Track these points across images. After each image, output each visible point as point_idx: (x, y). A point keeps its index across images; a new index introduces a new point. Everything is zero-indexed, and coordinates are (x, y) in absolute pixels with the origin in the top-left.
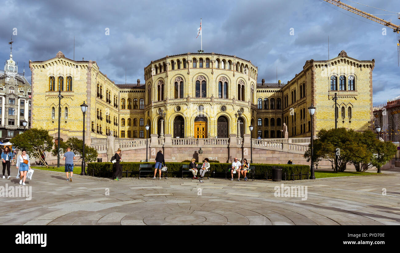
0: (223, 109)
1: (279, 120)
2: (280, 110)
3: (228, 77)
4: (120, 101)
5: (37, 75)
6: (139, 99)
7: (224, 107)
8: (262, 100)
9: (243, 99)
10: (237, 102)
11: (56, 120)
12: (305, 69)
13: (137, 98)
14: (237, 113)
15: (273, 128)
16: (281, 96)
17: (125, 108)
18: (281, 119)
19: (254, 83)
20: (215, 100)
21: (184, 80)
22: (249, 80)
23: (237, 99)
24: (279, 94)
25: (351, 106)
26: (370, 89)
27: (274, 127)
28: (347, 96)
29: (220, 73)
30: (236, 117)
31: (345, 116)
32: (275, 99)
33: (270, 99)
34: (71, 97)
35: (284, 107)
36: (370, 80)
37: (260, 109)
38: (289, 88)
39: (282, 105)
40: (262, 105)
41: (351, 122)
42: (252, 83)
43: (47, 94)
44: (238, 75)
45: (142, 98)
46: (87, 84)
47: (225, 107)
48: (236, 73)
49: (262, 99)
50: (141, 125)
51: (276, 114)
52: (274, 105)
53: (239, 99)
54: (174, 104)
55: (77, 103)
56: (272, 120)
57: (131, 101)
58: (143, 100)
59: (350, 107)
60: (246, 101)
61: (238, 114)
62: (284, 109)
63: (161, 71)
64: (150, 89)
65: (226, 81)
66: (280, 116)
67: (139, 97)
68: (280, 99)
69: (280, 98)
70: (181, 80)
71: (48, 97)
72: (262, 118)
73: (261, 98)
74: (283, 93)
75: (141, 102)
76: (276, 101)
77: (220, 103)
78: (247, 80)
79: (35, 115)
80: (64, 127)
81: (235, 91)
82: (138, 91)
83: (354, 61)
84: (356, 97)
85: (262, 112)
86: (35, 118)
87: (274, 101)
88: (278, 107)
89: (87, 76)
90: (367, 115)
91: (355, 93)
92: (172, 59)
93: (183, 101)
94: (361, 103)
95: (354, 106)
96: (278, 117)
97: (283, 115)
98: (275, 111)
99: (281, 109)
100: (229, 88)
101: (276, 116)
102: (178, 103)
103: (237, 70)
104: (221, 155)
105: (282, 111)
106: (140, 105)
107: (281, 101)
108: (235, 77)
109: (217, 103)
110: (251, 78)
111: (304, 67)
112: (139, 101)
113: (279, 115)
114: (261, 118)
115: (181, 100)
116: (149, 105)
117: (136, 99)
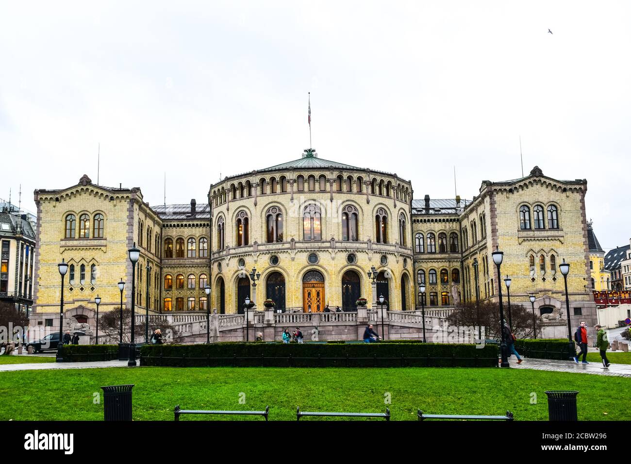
0: (351, 258)
1: (456, 272)
2: (456, 255)
3: (359, 205)
4: (163, 243)
5: (47, 212)
6: (199, 238)
7: (352, 256)
8: (423, 236)
9: (385, 241)
10: (374, 246)
11: (75, 286)
12: (482, 194)
13: (194, 237)
14: (371, 271)
15: (445, 287)
16: (458, 228)
17: (171, 256)
18: (460, 270)
19: (404, 210)
20: (338, 245)
21: (284, 211)
22: (395, 206)
23: (375, 240)
24: (454, 226)
25: (555, 254)
26: (582, 226)
27: (449, 286)
28: (546, 239)
29: (345, 199)
30: (370, 276)
31: (546, 269)
32: (447, 234)
33: (438, 233)
34: (102, 247)
35: (464, 250)
36: (581, 212)
37: (420, 253)
38: (468, 218)
39: (459, 244)
40: (424, 245)
41: (556, 279)
42: (402, 211)
43: (63, 243)
44: (375, 200)
45: (204, 238)
46: (128, 227)
47: (354, 255)
48: (371, 198)
49: (424, 234)
50: (201, 286)
51: (450, 262)
52: (446, 245)
53: (378, 240)
54: (268, 252)
55: (111, 257)
56: (444, 272)
57: (184, 243)
58: (205, 240)
59: (553, 255)
60: (391, 243)
61: (372, 273)
62: (464, 252)
63: (242, 196)
64: (221, 224)
65: (355, 212)
66: (457, 265)
67: (197, 236)
68: (456, 234)
69: (456, 232)
70: (278, 212)
71: (64, 249)
72: (425, 270)
73: (422, 232)
74: (460, 223)
75: (201, 244)
76: (448, 239)
77: (346, 250)
78: (391, 206)
79: (43, 278)
80: (89, 298)
81: (371, 228)
82: (197, 225)
83: (555, 183)
84: (561, 239)
85: (423, 259)
86: (41, 282)
87: (446, 238)
88: (454, 249)
89: (127, 213)
90: (581, 267)
91: (560, 233)
92: (263, 176)
93: (283, 247)
94: (570, 249)
95: (559, 253)
96: (454, 268)
97: (462, 262)
98: (447, 255)
99: (458, 253)
100: (360, 224)
101: (450, 265)
102: (274, 251)
103: (373, 192)
104: (345, 336)
105: (460, 256)
106: (199, 250)
107: (457, 237)
108: (370, 203)
109: (340, 250)
110: (398, 203)
111: (480, 190)
112: (197, 243)
113: (455, 264)
114: (423, 269)
115: (280, 246)
116: (221, 253)
117: (192, 238)
